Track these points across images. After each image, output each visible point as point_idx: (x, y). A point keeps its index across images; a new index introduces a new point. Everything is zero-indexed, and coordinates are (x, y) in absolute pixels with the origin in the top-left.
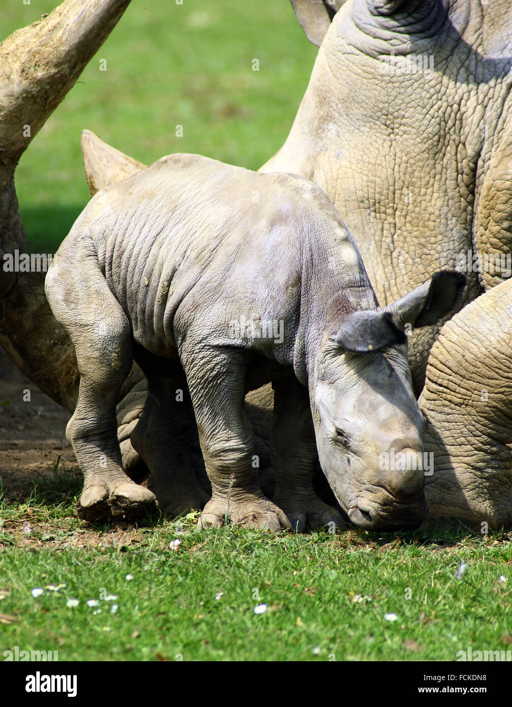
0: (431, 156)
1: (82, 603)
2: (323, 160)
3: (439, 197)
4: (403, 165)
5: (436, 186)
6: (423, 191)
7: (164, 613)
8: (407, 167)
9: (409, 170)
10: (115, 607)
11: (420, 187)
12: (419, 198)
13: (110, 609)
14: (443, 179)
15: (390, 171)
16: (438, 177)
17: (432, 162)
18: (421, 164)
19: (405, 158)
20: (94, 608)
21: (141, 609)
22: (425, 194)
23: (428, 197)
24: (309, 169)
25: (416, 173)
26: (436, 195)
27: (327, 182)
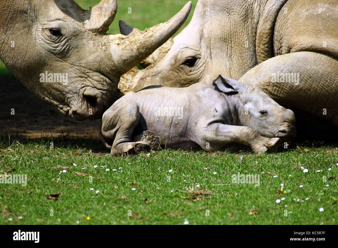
0: (243, 22)
1: (111, 170)
2: (206, 25)
3: (246, 36)
4: (234, 25)
5: (245, 32)
6: (240, 34)
7: (138, 173)
8: (235, 26)
9: (236, 27)
10: (122, 171)
11: (239, 33)
12: (239, 37)
13: (120, 172)
14: (247, 30)
15: (229, 28)
16: (246, 29)
17: (244, 24)
18: (240, 25)
19: (234, 23)
20: (115, 171)
21: (131, 172)
22: (241, 35)
23: (242, 36)
24: (201, 29)
25: (238, 28)
26: (245, 36)
27: (208, 33)
